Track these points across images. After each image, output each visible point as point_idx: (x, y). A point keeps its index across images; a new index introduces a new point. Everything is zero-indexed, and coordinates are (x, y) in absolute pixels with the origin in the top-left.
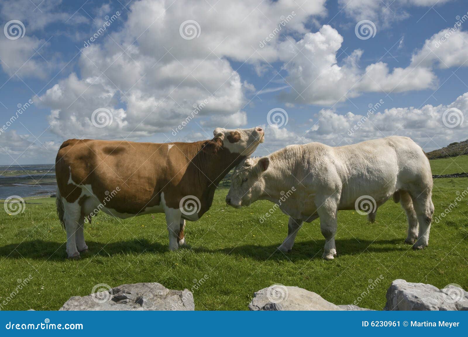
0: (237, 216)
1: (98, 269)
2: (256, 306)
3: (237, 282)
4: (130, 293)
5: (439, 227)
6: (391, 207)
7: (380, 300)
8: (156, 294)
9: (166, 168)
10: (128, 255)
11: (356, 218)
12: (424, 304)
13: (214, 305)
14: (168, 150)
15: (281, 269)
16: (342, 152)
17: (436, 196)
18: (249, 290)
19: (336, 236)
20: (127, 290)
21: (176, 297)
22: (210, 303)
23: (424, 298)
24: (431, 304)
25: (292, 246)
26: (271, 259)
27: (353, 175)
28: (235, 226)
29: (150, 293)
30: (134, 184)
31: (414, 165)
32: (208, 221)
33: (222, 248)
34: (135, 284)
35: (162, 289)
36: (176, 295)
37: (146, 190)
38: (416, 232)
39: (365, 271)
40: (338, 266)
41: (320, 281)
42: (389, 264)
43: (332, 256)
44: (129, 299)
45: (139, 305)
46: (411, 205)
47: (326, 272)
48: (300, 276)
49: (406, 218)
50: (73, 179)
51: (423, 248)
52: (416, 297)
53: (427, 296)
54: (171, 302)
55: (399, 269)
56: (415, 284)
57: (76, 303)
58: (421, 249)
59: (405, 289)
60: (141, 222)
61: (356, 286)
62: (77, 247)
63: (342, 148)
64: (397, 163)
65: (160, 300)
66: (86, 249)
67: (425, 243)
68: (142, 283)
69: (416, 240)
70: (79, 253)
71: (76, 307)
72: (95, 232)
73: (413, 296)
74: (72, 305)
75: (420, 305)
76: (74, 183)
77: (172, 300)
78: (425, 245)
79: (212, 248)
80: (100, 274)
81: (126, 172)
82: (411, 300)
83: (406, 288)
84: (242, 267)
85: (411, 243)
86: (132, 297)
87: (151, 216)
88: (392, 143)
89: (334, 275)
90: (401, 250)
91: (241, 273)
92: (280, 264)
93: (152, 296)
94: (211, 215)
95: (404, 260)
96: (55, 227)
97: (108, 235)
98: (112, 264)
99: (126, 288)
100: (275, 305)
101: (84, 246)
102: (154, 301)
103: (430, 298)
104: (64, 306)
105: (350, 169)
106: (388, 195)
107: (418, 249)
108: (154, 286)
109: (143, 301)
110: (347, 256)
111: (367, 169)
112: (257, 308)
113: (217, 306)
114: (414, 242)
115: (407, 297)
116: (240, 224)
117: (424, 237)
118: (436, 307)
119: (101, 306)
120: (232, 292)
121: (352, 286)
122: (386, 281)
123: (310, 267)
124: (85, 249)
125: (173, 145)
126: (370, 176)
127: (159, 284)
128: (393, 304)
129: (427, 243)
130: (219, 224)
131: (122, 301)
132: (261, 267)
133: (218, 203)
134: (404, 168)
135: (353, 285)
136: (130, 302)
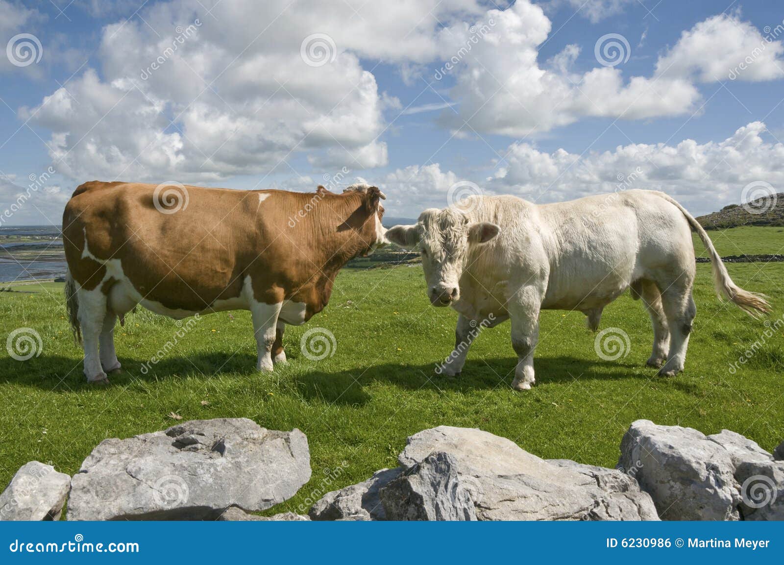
0: (371, 316)
1: (137, 401)
2: (411, 459)
3: (371, 424)
4: (203, 435)
5: (702, 341)
6: (625, 307)
7: (603, 456)
8: (245, 436)
9: (255, 235)
10: (189, 378)
11: (568, 324)
12: (682, 457)
13: (333, 461)
14: (258, 203)
15: (444, 405)
16: (551, 213)
17: (698, 290)
18: (391, 438)
19: (535, 353)
20: (197, 429)
21: (279, 442)
22: (326, 458)
23: (684, 448)
24: (694, 457)
25: (462, 366)
26: (426, 387)
27: (566, 252)
28: (367, 333)
29: (236, 434)
30: (194, 260)
31: (666, 239)
32: (323, 323)
33: (346, 370)
34: (210, 420)
35: (256, 429)
36: (279, 439)
37: (216, 272)
38: (665, 348)
39: (581, 410)
40: (538, 401)
41: (507, 425)
42: (620, 399)
43: (527, 384)
44: (201, 443)
45: (219, 453)
46: (659, 304)
47: (518, 410)
48: (474, 416)
49: (650, 324)
50: (91, 249)
51: (675, 375)
52: (671, 447)
53: (688, 445)
54: (271, 450)
55: (635, 408)
56: (667, 427)
57: (112, 450)
58: (672, 376)
59: (653, 435)
60: (211, 323)
61: (566, 434)
62: (102, 365)
63: (550, 207)
64: (637, 234)
65: (252, 446)
66: (117, 369)
67: (680, 367)
68: (222, 419)
69: (665, 361)
70: (106, 375)
71: (114, 456)
72: (132, 339)
73: (666, 445)
74: (106, 452)
75: (676, 460)
76: (93, 257)
77: (272, 446)
78: (678, 370)
79: (330, 368)
80: (142, 410)
81: (178, 240)
82: (663, 451)
83: (654, 433)
84: (379, 400)
85: (656, 367)
86: (207, 440)
87: (228, 314)
88: (630, 200)
89: (530, 416)
90: (640, 376)
91: (377, 409)
92: (442, 396)
93: (239, 440)
94: (328, 314)
95: (643, 394)
96: (64, 331)
97: (154, 345)
98: (161, 393)
99: (195, 427)
100: (445, 456)
101: (114, 363)
102: (244, 447)
103: (692, 448)
104: (92, 453)
105: (563, 241)
106: (621, 287)
107: (667, 376)
108: (242, 425)
109: (224, 447)
110: (552, 385)
111: (589, 242)
112: (413, 461)
113: (338, 463)
114: (661, 364)
115: (657, 446)
116: (377, 329)
117: (677, 357)
118: (701, 462)
119: (156, 455)
120: (362, 441)
121: (559, 434)
122: (615, 427)
123: (491, 402)
124: (116, 367)
125: (268, 195)
126: (592, 254)
127: (250, 421)
128: (632, 459)
129: (682, 367)
130: (341, 330)
131: (190, 446)
132: (412, 400)
133: (340, 294)
134: (649, 243)
135: (561, 432)
136: (202, 448)
